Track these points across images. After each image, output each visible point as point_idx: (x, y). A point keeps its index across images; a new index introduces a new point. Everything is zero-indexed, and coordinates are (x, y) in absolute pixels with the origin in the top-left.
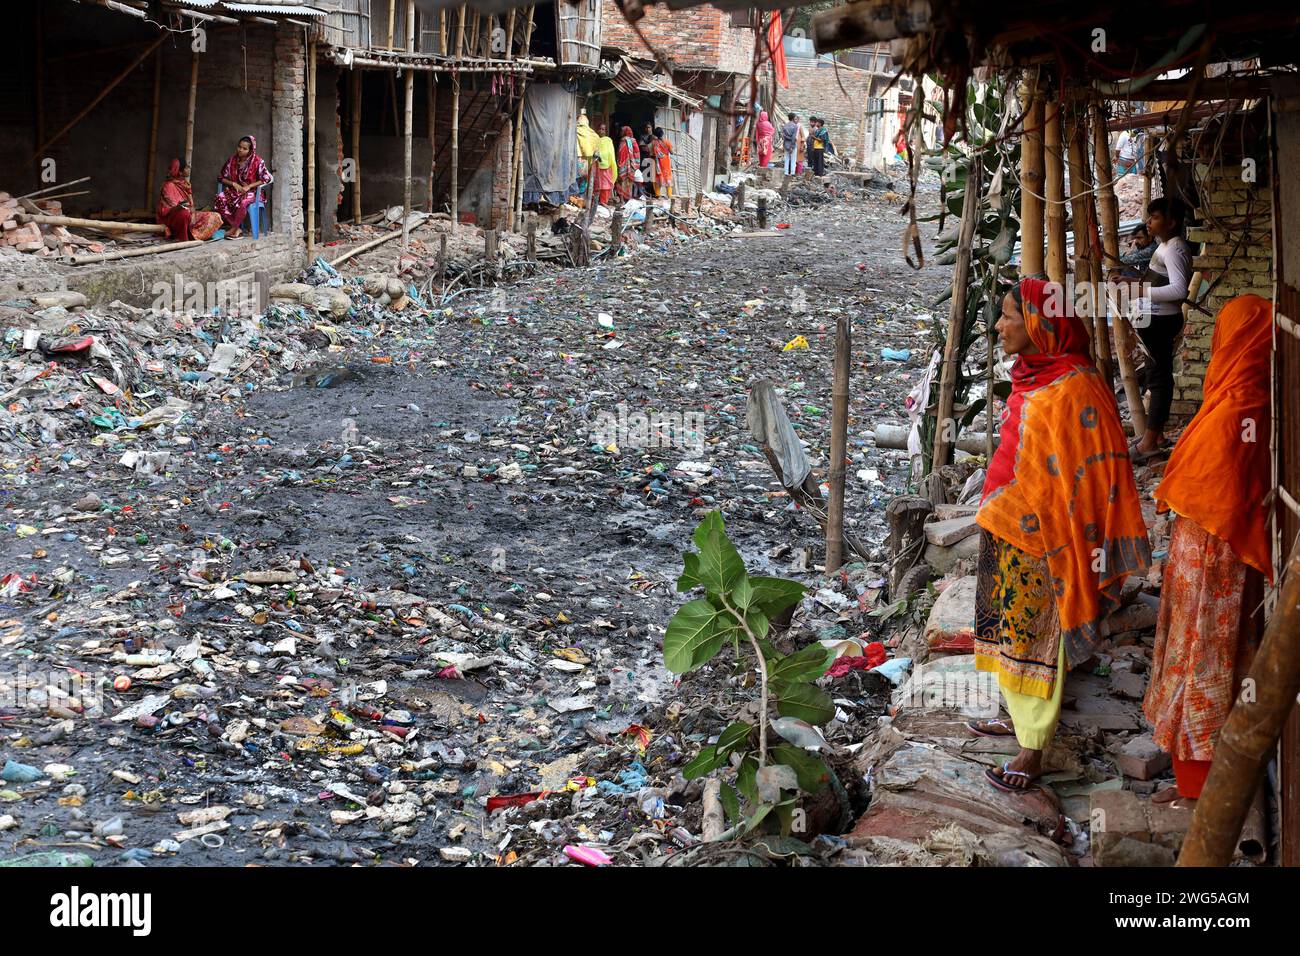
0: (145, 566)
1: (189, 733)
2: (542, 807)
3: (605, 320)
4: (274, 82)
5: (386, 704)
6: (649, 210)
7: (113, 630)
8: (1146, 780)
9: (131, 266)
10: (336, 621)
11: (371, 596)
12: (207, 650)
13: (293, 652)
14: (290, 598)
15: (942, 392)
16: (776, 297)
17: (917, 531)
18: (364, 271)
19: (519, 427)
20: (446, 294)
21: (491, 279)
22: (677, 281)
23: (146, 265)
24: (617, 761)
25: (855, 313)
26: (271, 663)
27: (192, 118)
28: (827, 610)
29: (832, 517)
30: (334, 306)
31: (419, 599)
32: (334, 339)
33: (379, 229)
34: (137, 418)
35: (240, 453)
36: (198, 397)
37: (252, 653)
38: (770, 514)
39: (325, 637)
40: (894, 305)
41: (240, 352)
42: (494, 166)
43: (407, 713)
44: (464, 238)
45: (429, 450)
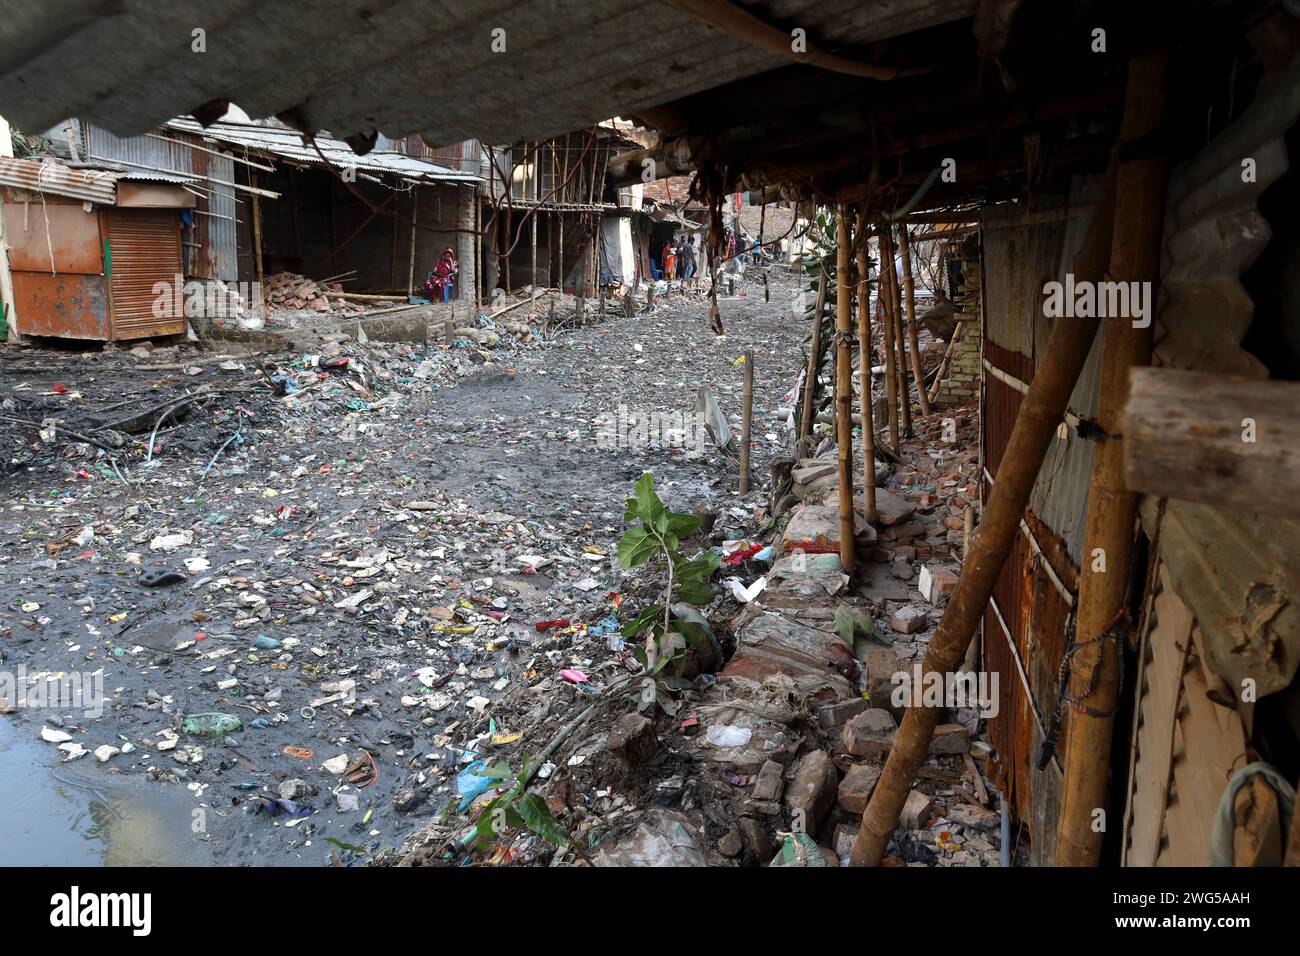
0: (362, 498)
1: (375, 617)
2: (554, 643)
3: (638, 347)
4: (458, 218)
5: (492, 593)
6: (669, 286)
7: (338, 545)
8: (909, 634)
9: (378, 319)
10: (466, 534)
11: (483, 516)
12: (393, 556)
13: (442, 557)
14: (438, 520)
15: (806, 392)
16: (734, 334)
17: (787, 475)
18: (509, 321)
19: (583, 409)
20: (554, 333)
21: (579, 325)
22: (681, 326)
23: (386, 318)
24: (602, 614)
25: (776, 343)
26: (429, 564)
27: (414, 238)
28: (736, 520)
29: (743, 464)
30: (489, 340)
31: (511, 518)
32: (488, 359)
33: (519, 297)
34: (373, 404)
35: (427, 424)
36: (408, 392)
37: (418, 557)
38: (712, 461)
39: (460, 545)
40: (798, 338)
41: (434, 366)
42: (584, 261)
43: (505, 599)
44: (565, 302)
45: (531, 422)
